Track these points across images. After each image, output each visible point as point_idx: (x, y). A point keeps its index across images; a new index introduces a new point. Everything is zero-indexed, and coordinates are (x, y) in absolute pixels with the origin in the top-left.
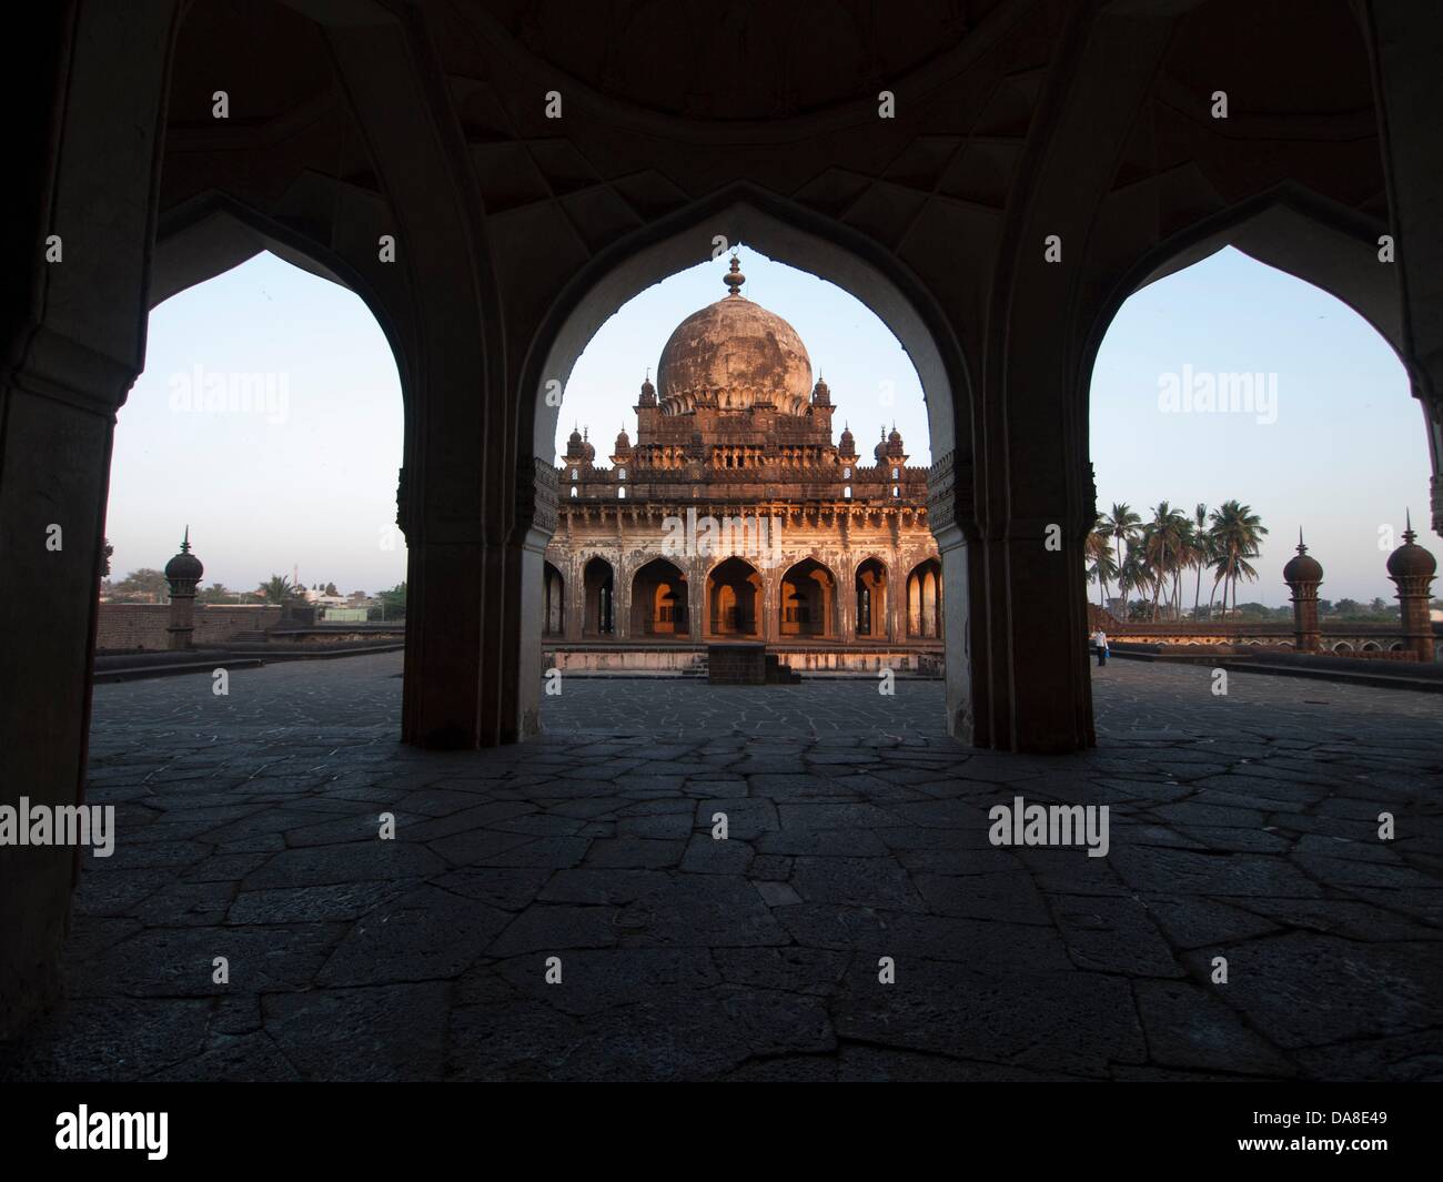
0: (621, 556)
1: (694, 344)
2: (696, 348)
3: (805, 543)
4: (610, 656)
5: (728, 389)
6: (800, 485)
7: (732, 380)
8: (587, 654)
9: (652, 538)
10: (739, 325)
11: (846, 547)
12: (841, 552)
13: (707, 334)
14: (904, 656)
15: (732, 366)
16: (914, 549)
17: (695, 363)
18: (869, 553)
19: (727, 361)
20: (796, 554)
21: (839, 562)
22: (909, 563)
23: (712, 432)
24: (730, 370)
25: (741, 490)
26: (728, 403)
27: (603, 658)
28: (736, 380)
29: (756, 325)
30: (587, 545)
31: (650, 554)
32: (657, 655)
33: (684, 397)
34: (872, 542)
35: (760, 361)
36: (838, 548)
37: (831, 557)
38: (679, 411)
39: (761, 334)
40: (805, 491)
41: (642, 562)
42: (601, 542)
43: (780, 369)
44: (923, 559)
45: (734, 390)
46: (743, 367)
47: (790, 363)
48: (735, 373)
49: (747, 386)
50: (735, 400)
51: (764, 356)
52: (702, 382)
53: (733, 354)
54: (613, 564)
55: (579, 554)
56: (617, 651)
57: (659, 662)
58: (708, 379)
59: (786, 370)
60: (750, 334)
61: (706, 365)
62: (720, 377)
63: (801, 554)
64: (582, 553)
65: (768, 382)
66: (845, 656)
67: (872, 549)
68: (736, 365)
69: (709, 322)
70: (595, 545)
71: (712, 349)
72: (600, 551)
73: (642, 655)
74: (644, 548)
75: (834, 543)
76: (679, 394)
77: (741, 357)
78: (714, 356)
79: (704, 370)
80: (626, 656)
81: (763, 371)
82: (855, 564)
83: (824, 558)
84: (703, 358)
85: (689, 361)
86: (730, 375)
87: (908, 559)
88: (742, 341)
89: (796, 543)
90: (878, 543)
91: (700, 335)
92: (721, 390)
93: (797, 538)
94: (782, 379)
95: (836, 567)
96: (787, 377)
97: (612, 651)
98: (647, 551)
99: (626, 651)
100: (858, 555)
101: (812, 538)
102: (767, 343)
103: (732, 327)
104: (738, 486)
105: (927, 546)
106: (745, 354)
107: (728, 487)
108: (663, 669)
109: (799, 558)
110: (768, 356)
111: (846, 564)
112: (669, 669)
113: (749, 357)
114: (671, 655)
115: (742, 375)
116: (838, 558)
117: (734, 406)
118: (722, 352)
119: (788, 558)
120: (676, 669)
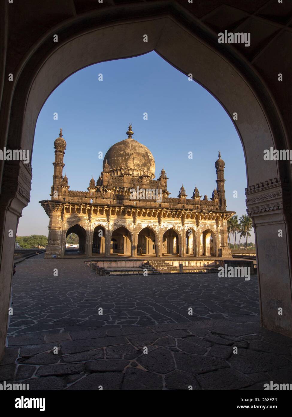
0: (109, 225)
1: (122, 153)
2: (123, 154)
3: (171, 223)
4: (113, 262)
5: (133, 169)
6: (169, 203)
7: (135, 166)
8: (104, 262)
9: (121, 219)
10: (137, 148)
11: (183, 225)
12: (181, 226)
13: (126, 150)
14: (208, 261)
15: (135, 162)
16: (203, 226)
17: (122, 159)
18: (190, 227)
19: (133, 160)
20: (168, 227)
21: (181, 230)
22: (201, 231)
23: (129, 183)
24: (134, 163)
25: (150, 204)
26: (133, 174)
27: (110, 264)
28: (136, 166)
29: (142, 149)
30: (97, 221)
31: (120, 225)
32: (129, 262)
33: (117, 170)
34: (191, 224)
35: (144, 161)
36: (181, 225)
37: (178, 228)
38: (114, 175)
39: (144, 152)
40: (170, 206)
41: (117, 228)
42: (102, 220)
43: (149, 165)
44: (205, 229)
45: (135, 169)
46: (139, 162)
47: (152, 163)
48: (136, 164)
49: (139, 169)
50: (135, 173)
51: (145, 160)
52: (124, 166)
53: (136, 158)
54: (106, 228)
55: (93, 224)
56: (115, 261)
57: (130, 265)
58: (126, 165)
59: (151, 165)
60: (141, 152)
61: (126, 160)
62: (131, 165)
63: (169, 227)
64: (94, 223)
65: (146, 168)
66: (191, 261)
67: (191, 226)
68: (136, 162)
69: (127, 146)
70: (99, 221)
71: (129, 155)
72: (101, 223)
73: (124, 262)
74: (117, 222)
75: (180, 223)
76: (115, 169)
77: (138, 159)
78: (129, 157)
79: (125, 162)
80: (118, 262)
81: (145, 165)
82: (186, 230)
83: (176, 228)
84: (125, 158)
85: (120, 158)
86: (134, 165)
87: (201, 229)
88: (138, 154)
89: (168, 223)
90: (193, 224)
91: (124, 150)
92: (131, 169)
93: (168, 221)
94: (149, 168)
95: (180, 231)
96: (151, 167)
97: (113, 261)
98: (118, 224)
99: (119, 261)
100: (186, 227)
101: (173, 221)
102: (146, 156)
103: (135, 149)
104: (150, 202)
105: (206, 225)
106: (139, 158)
107: (146, 203)
108: (132, 267)
109: (169, 228)
110: (146, 160)
111: (183, 231)
112: (134, 267)
113: (140, 159)
114: (134, 262)
115: (138, 165)
116: (181, 228)
117: (135, 175)
118: (132, 157)
119: (165, 228)
120: (136, 267)
